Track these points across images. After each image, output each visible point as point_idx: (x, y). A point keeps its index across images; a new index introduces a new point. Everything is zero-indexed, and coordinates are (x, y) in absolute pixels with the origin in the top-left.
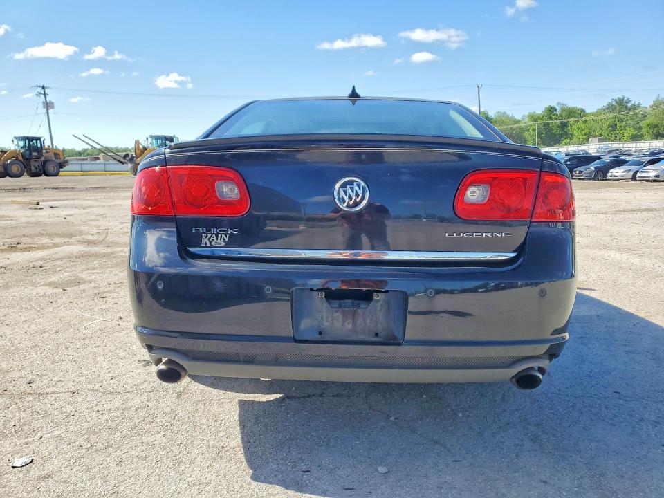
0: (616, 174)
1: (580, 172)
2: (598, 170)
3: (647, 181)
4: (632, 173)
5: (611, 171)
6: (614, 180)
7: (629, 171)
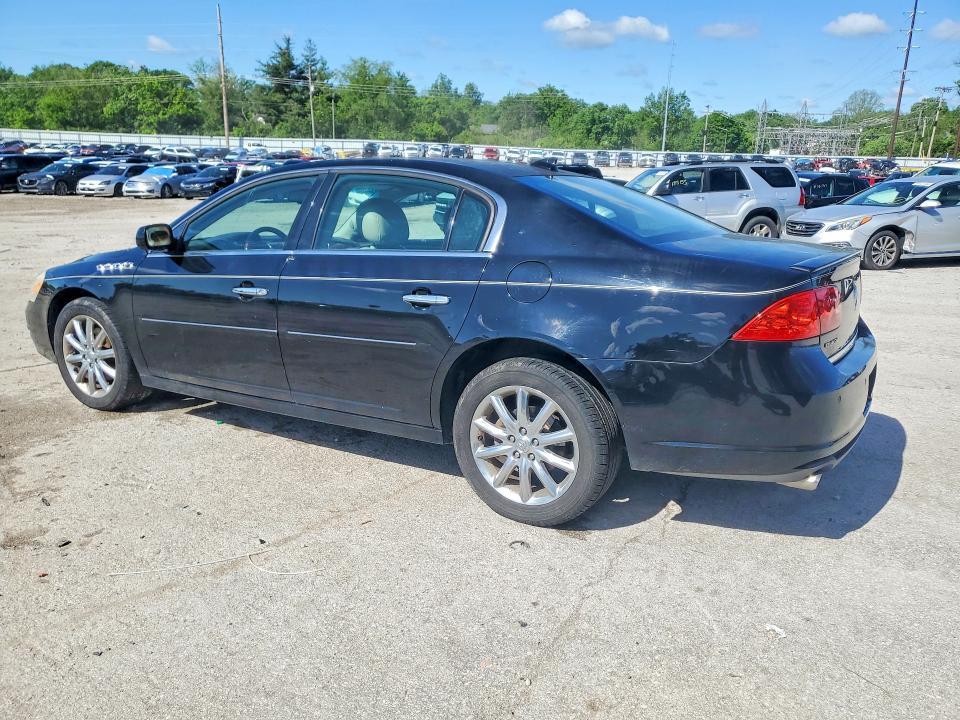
0: (91, 187)
1: (31, 182)
2: (58, 179)
3: (136, 197)
4: (113, 186)
5: (81, 181)
6: (87, 195)
7: (108, 183)
